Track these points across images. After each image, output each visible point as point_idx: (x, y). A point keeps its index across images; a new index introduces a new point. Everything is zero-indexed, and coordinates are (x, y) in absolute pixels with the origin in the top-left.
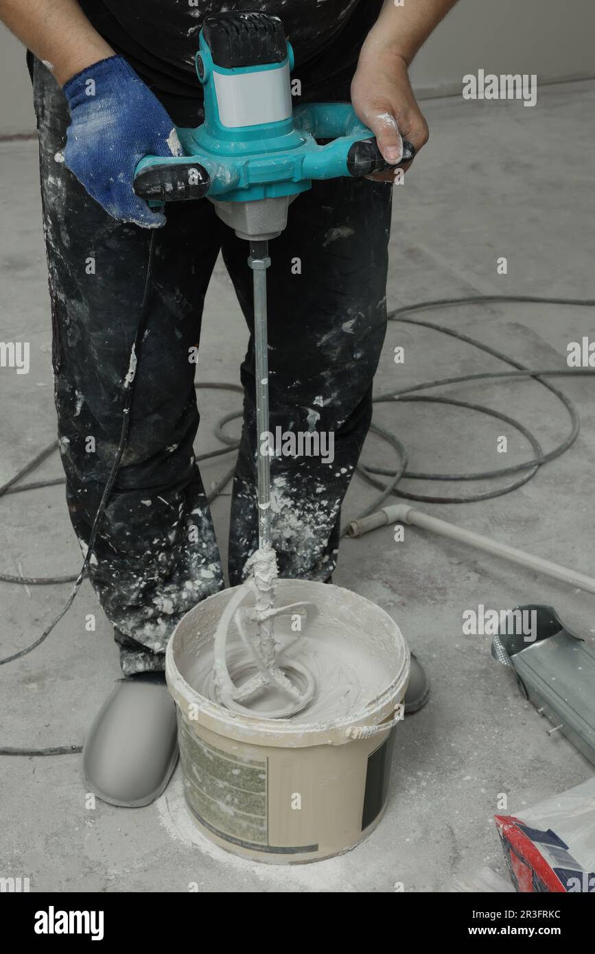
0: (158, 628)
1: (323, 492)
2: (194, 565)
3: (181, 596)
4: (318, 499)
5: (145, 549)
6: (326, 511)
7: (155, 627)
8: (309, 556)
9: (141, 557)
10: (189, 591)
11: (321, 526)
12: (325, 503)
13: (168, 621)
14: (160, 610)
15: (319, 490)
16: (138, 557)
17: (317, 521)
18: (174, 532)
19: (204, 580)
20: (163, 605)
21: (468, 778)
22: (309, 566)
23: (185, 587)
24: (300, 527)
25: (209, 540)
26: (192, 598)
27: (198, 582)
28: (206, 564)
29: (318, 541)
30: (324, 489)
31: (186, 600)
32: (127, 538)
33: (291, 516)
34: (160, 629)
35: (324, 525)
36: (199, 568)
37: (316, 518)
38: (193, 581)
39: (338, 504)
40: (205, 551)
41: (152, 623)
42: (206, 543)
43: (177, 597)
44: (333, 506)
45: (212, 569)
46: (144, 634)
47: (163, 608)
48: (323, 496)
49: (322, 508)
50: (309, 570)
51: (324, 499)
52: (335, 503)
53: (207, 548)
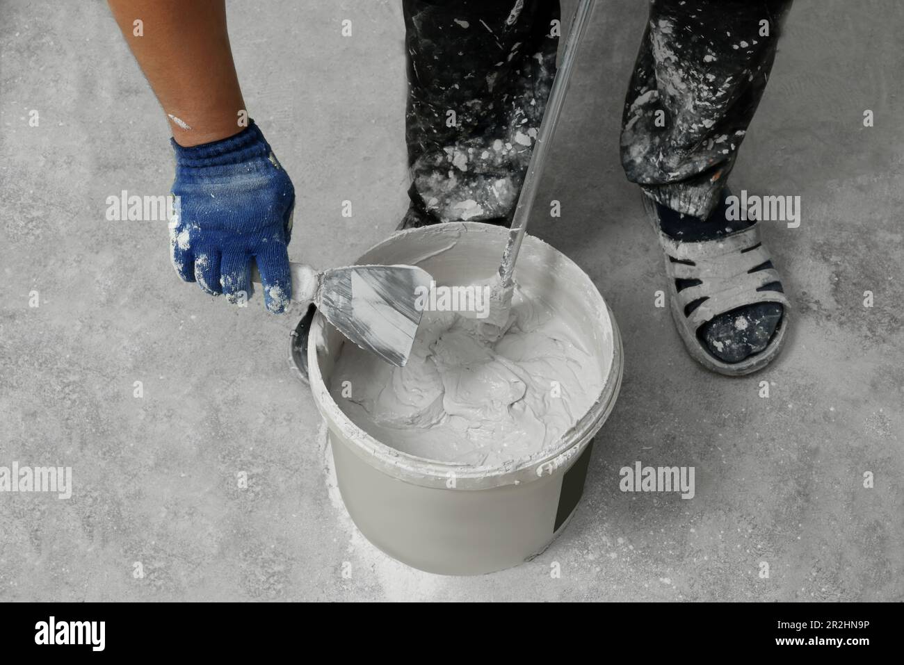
0: (446, 182)
1: (712, 63)
2: (514, 122)
3: (480, 154)
4: (703, 70)
5: (453, 82)
6: (711, 88)
7: (444, 179)
8: (684, 131)
9: (447, 89)
10: (494, 152)
11: (703, 103)
12: (711, 78)
13: (460, 178)
14: (450, 161)
15: (708, 59)
16: (444, 88)
17: (699, 94)
18: (495, 75)
19: (515, 145)
20: (453, 157)
21: (667, 581)
22: (682, 143)
23: (491, 146)
24: (684, 90)
25: (541, 98)
26: (492, 162)
27: (509, 146)
28: (526, 126)
29: (697, 119)
30: (715, 59)
31: (484, 161)
32: (433, 62)
33: (674, 72)
34: (448, 184)
35: (708, 104)
36: (517, 129)
37: (700, 91)
38: (505, 142)
39: (728, 82)
40: (531, 110)
41: (442, 173)
42: (536, 100)
43: (474, 153)
44: (722, 84)
45: (531, 136)
46: (427, 183)
47: (453, 159)
48: (711, 67)
49: (706, 81)
50: (681, 147)
51: (711, 72)
52: (725, 80)
53: (534, 107)
